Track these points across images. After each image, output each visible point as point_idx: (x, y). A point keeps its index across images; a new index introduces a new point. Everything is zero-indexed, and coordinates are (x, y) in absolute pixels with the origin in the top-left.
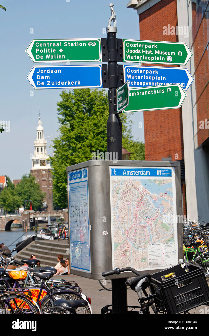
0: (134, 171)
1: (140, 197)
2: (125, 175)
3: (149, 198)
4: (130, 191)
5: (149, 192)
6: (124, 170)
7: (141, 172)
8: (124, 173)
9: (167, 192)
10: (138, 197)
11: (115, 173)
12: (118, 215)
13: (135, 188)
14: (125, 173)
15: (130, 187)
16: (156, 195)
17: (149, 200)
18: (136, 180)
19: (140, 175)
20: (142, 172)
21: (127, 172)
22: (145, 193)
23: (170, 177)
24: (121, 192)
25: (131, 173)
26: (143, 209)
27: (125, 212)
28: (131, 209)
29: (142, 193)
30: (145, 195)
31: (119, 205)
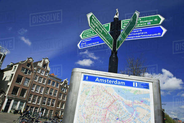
0: (108, 80)
1: (112, 101)
2: (97, 81)
3: (121, 103)
4: (101, 94)
5: (122, 98)
6: (97, 78)
7: (115, 81)
8: (96, 80)
9: (144, 101)
10: (109, 101)
11: (87, 78)
12: (84, 112)
13: (106, 93)
14: (98, 80)
15: (101, 91)
16: (131, 101)
17: (122, 105)
18: (108, 87)
19: (114, 84)
20: (117, 82)
21: (100, 80)
22: (117, 98)
23: (148, 90)
24: (91, 93)
25: (104, 81)
26: (114, 111)
27: (92, 111)
28: (100, 109)
29: (114, 98)
30: (118, 100)
31: (87, 104)
